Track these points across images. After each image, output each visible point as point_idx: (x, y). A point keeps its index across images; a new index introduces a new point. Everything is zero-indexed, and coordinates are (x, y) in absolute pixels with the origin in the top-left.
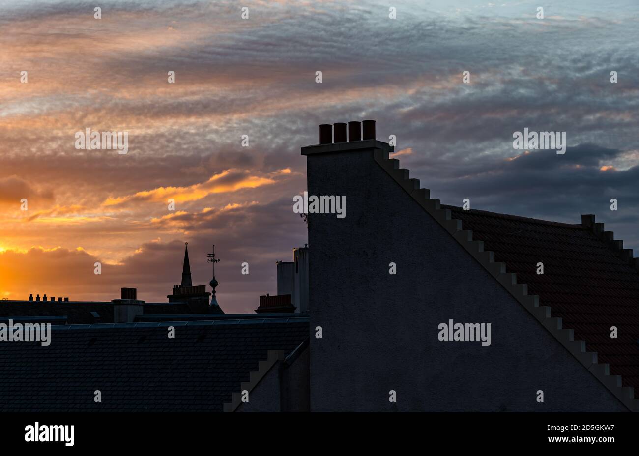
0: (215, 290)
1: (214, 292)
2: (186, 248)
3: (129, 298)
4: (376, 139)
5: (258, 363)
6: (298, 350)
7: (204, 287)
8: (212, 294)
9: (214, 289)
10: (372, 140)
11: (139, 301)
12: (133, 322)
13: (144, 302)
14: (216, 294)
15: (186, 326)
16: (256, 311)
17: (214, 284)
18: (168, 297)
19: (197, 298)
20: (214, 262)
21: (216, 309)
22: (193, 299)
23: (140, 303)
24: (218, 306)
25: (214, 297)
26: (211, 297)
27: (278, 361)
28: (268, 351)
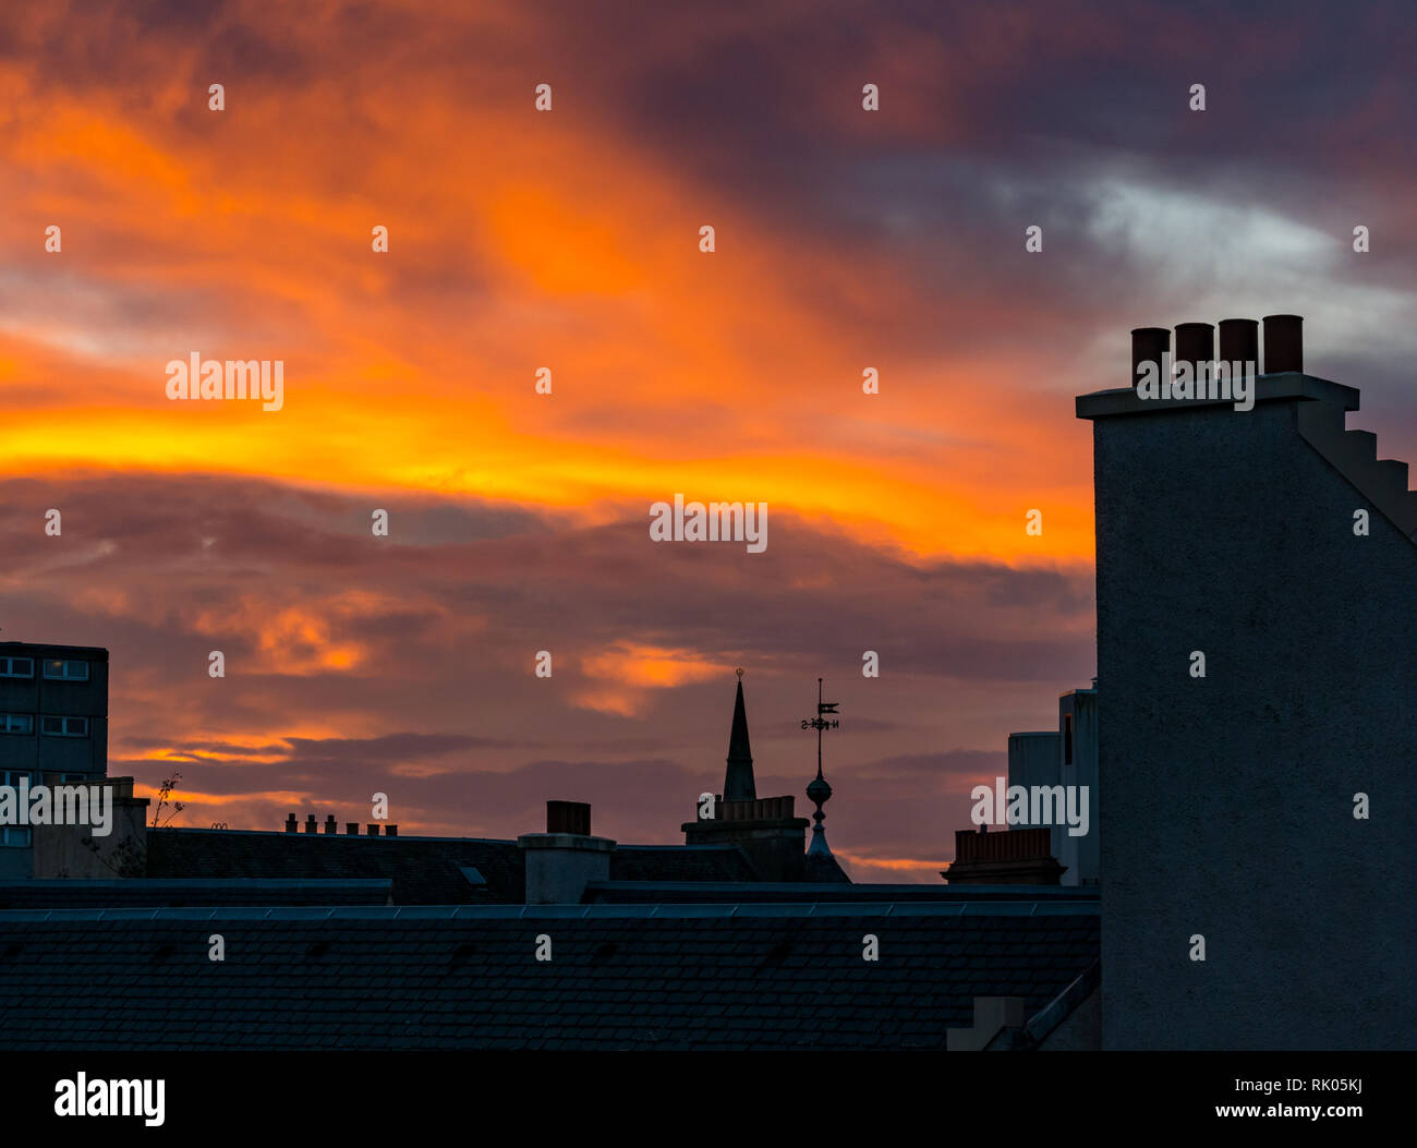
0: (824, 809)
1: (819, 816)
2: (740, 684)
3: (566, 832)
4: (1305, 373)
5: (945, 1035)
6: (1063, 998)
7: (791, 799)
8: (813, 823)
9: (819, 807)
10: (1294, 373)
11: (597, 840)
12: (581, 903)
13: (612, 843)
14: (824, 823)
15: (734, 919)
16: (944, 875)
17: (820, 792)
18: (685, 828)
19: (770, 833)
20: (820, 729)
21: (827, 866)
22: (756, 834)
23: (602, 847)
24: (831, 859)
25: (819, 831)
26: (809, 834)
27: (1003, 1030)
28: (975, 999)
